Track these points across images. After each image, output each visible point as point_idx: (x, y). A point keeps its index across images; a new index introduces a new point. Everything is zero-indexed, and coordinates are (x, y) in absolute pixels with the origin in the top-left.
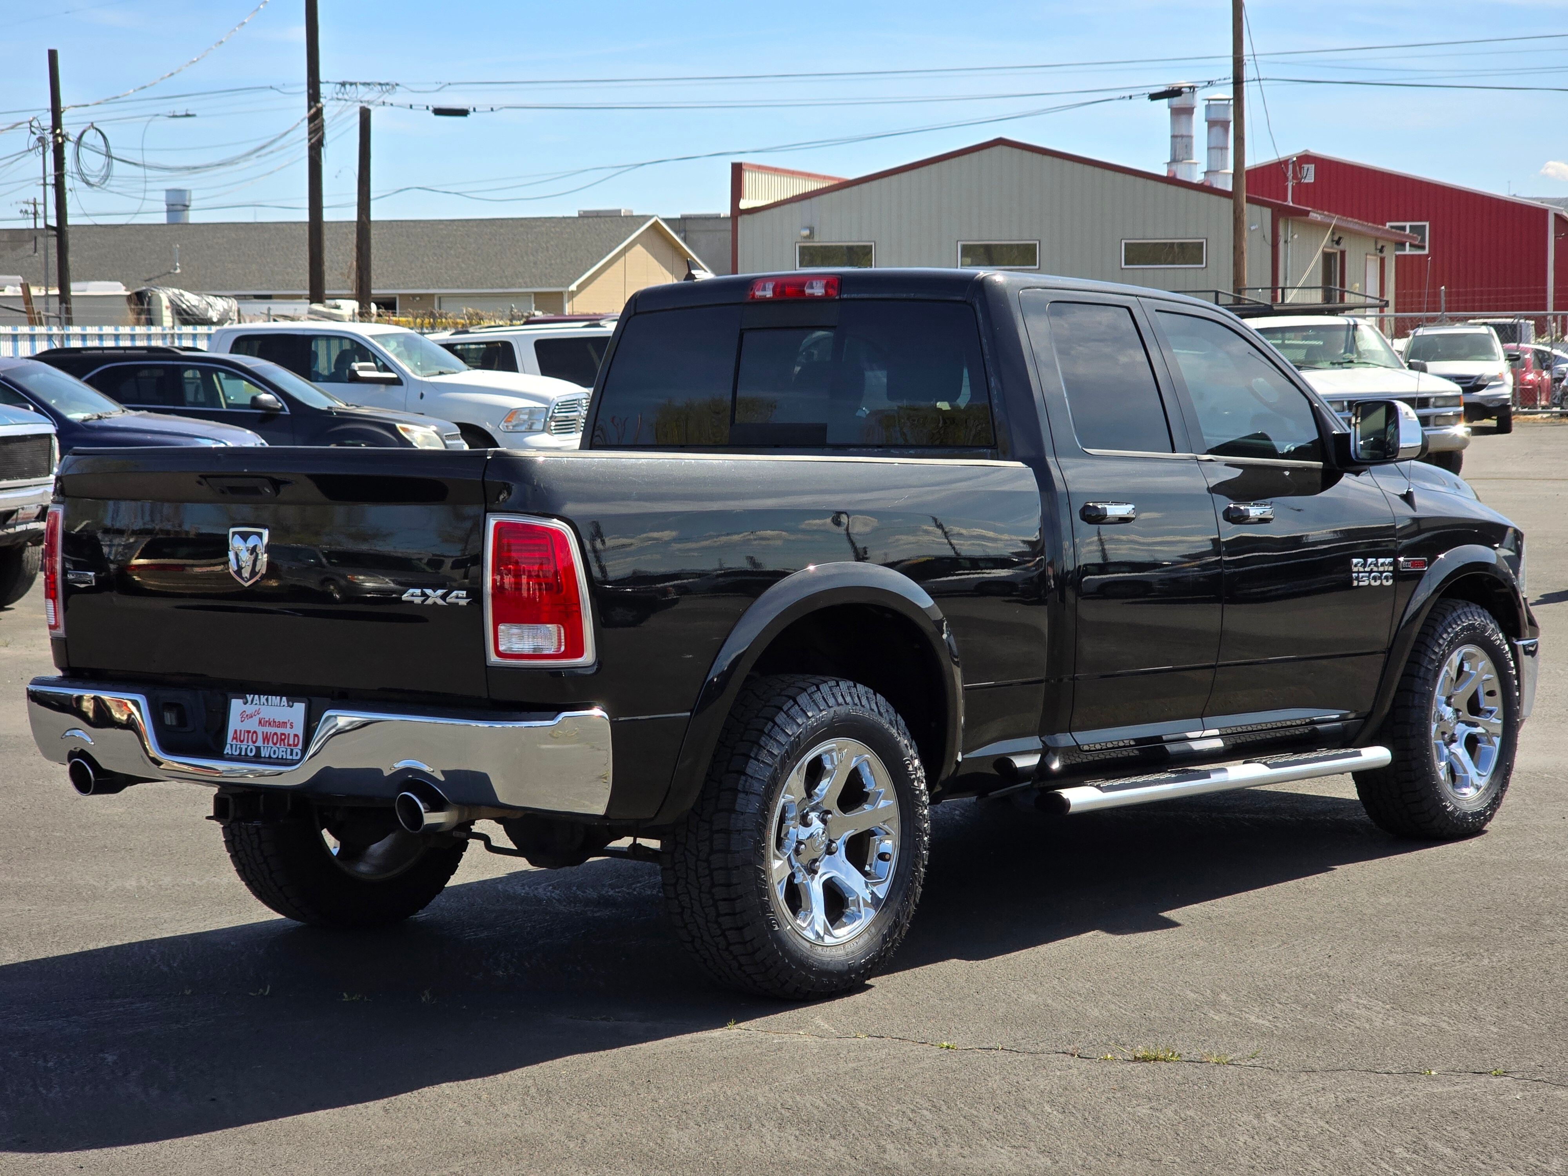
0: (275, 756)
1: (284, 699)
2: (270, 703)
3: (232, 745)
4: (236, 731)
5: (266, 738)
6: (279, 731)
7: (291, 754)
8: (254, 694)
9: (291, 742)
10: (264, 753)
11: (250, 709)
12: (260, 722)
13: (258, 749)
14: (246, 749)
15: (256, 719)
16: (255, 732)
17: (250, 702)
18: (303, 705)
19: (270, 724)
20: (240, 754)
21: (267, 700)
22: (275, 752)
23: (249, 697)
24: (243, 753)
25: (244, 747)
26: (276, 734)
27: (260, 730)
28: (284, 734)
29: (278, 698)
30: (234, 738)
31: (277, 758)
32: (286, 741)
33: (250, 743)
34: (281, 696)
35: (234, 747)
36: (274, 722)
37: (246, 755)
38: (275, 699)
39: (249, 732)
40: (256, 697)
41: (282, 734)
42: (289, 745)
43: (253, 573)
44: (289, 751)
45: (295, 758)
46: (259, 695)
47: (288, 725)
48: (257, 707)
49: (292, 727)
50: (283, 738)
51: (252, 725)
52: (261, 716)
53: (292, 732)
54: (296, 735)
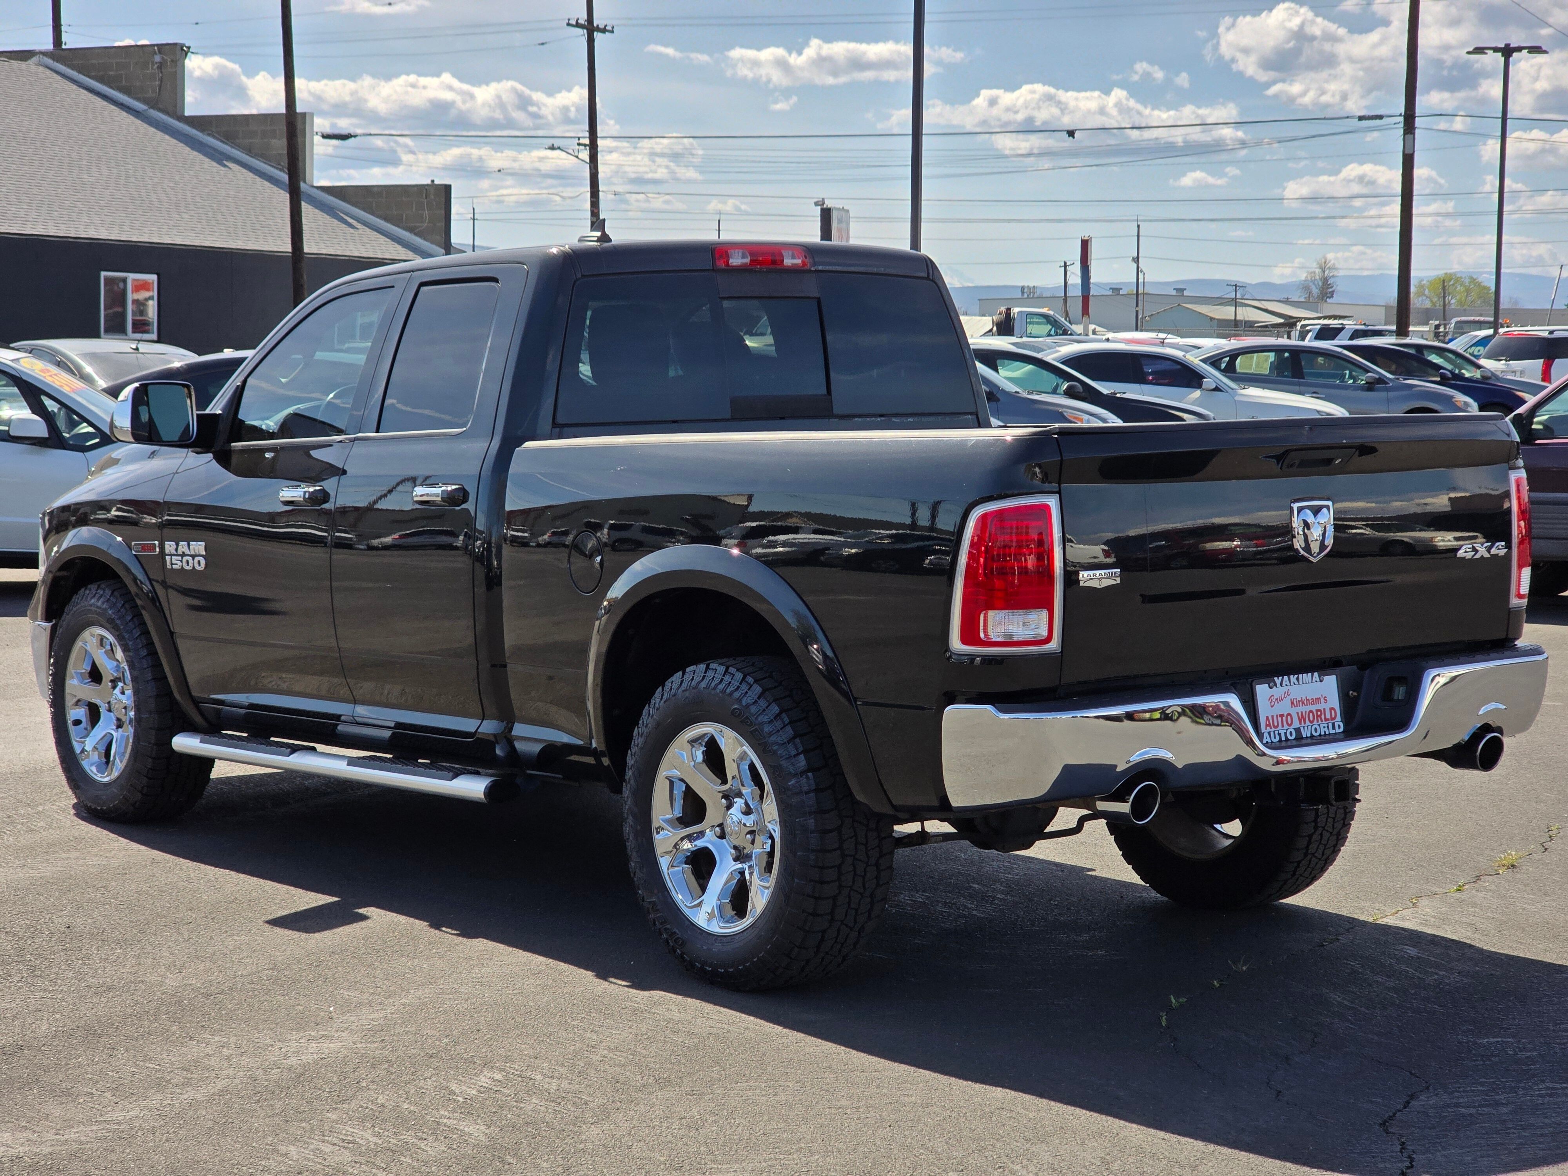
0: (1318, 734)
1: (1316, 674)
2: (1301, 682)
3: (1269, 733)
4: (1267, 718)
5: (1302, 718)
6: (1314, 708)
7: (1334, 728)
8: (1283, 675)
9: (1328, 716)
10: (1305, 733)
11: (1278, 691)
12: (1292, 703)
13: (1298, 730)
14: (1286, 734)
15: (1287, 701)
16: (1289, 714)
17: (1278, 685)
18: (1334, 677)
19: (1303, 703)
20: (1280, 741)
21: (1298, 679)
22: (1316, 730)
23: (1278, 680)
24: (1283, 739)
25: (1282, 732)
26: (1311, 711)
27: (1293, 711)
28: (1320, 710)
29: (1310, 674)
30: (1267, 725)
31: (1320, 735)
32: (1323, 717)
33: (1286, 727)
34: (1312, 672)
35: (1272, 733)
36: (1307, 700)
37: (1287, 740)
38: (1307, 677)
39: (1282, 716)
40: (1286, 678)
41: (1317, 711)
42: (1326, 720)
43: (1323, 547)
44: (1330, 725)
45: (1338, 731)
46: (1289, 675)
47: (1322, 700)
48: (1285, 689)
49: (1326, 701)
50: (1319, 714)
51: (1284, 707)
52: (1292, 697)
53: (1327, 707)
54: (1331, 709)
